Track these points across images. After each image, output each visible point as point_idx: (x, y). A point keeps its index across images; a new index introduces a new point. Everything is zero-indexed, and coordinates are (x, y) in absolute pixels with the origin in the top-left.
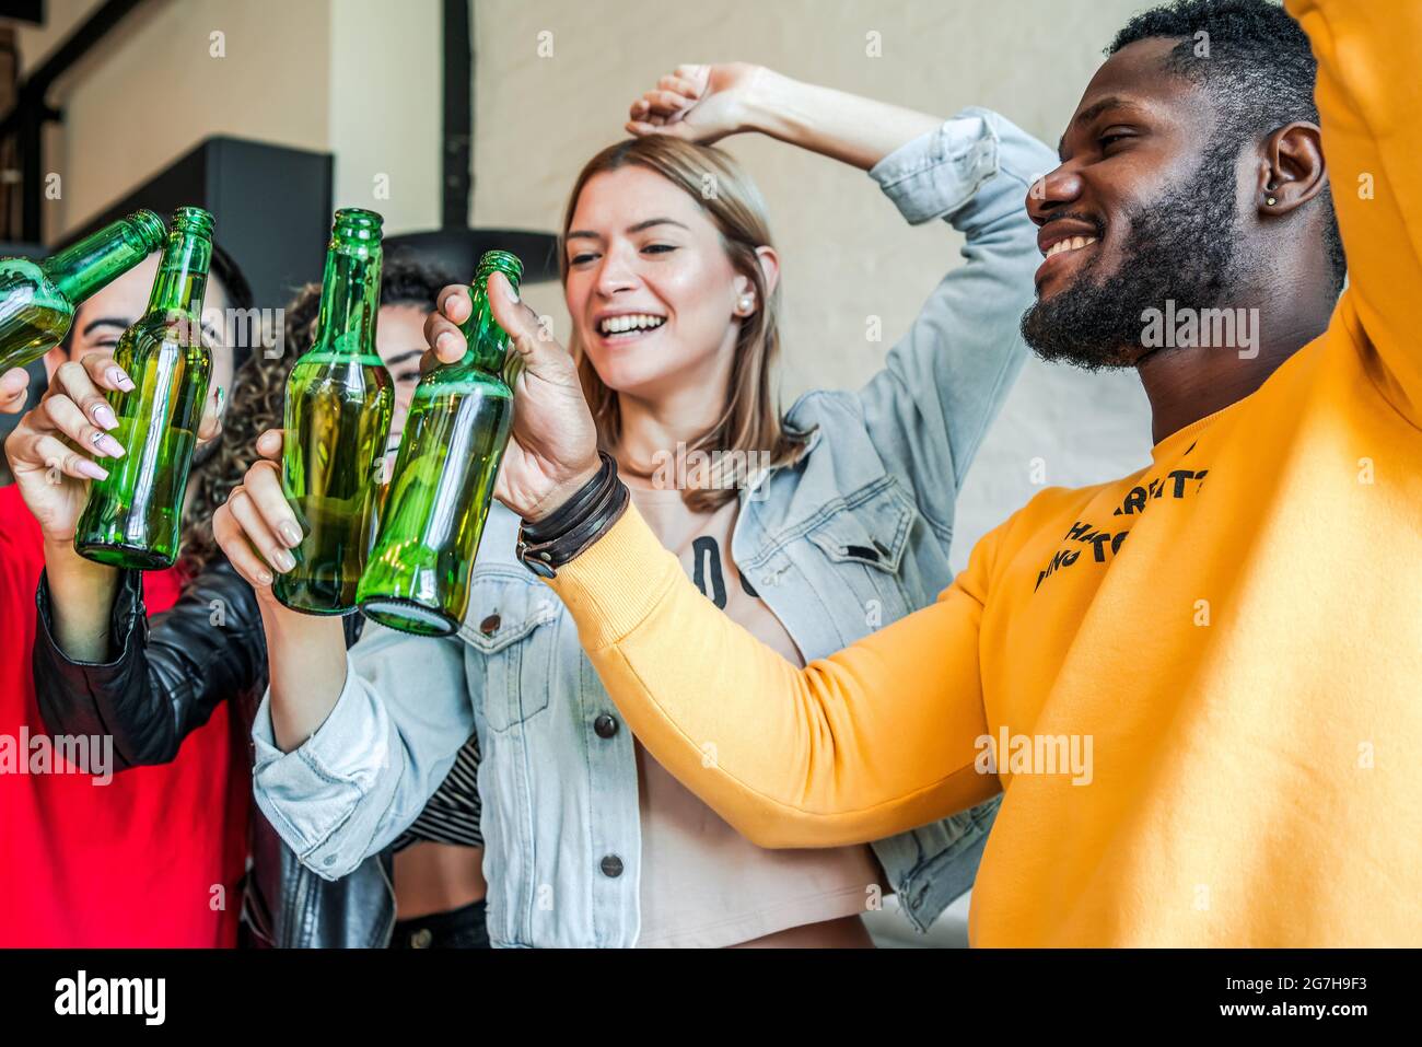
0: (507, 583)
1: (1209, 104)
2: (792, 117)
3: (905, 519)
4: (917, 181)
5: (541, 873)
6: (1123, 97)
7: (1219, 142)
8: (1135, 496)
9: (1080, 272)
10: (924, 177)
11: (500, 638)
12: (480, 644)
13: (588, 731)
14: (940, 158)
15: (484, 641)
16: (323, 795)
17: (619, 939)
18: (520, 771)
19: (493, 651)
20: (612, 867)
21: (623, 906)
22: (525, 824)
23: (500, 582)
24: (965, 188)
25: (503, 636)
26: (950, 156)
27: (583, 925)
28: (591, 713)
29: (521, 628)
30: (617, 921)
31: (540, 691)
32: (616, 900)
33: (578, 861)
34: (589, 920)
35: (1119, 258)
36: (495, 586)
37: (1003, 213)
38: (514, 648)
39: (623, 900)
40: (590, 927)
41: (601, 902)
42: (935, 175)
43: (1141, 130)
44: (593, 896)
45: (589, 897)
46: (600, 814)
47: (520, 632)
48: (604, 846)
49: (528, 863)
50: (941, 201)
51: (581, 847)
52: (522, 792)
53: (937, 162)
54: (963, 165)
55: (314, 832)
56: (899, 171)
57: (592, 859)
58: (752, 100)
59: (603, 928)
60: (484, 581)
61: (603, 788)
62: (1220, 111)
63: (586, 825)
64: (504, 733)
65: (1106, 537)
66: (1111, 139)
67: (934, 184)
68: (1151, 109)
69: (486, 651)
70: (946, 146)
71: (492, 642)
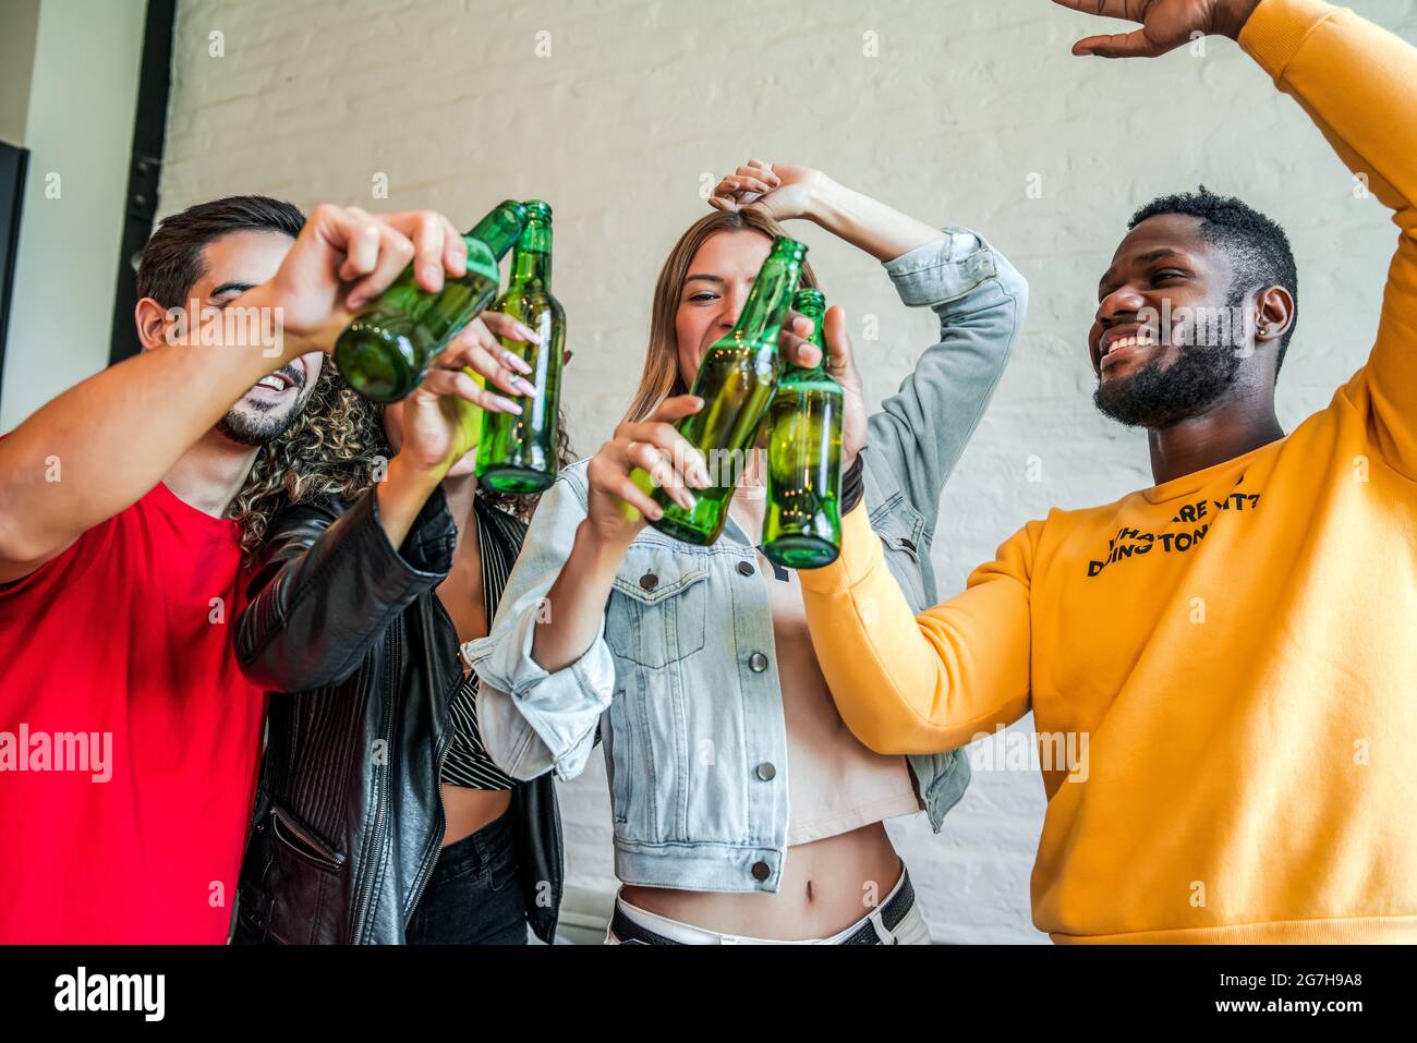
0: (658, 550)
1: (1229, 265)
2: (842, 212)
3: (919, 524)
4: (929, 273)
5: (696, 783)
6: (1176, 250)
7: (1235, 289)
8: (1187, 511)
9: (1150, 360)
10: (935, 272)
11: (660, 593)
12: (642, 597)
13: (742, 666)
14: (948, 260)
15: (646, 595)
16: (572, 709)
17: (771, 830)
18: (677, 700)
19: (654, 602)
20: (765, 773)
21: (775, 803)
22: (681, 743)
23: (651, 549)
24: (966, 284)
25: (662, 591)
26: (955, 259)
27: (741, 822)
28: (744, 653)
29: (678, 584)
30: (770, 815)
31: (697, 635)
32: (769, 799)
33: (733, 769)
34: (746, 818)
35: (1177, 355)
36: (648, 551)
37: (985, 306)
38: (670, 601)
39: (775, 799)
40: (746, 823)
41: (755, 801)
42: (944, 271)
43: (1188, 273)
44: (749, 796)
45: (746, 798)
46: (754, 732)
47: (677, 588)
48: (757, 757)
49: (682, 774)
50: (946, 291)
51: (737, 759)
52: (679, 717)
53: (945, 262)
54: (965, 266)
55: (569, 738)
56: (915, 264)
57: (746, 766)
58: (815, 194)
59: (756, 822)
60: (638, 547)
61: (755, 712)
62: (1235, 270)
63: (742, 741)
64: (661, 670)
65: (1172, 536)
66: (1163, 276)
67: (941, 278)
68: (1194, 261)
69: (649, 603)
70: (955, 251)
71: (653, 596)
